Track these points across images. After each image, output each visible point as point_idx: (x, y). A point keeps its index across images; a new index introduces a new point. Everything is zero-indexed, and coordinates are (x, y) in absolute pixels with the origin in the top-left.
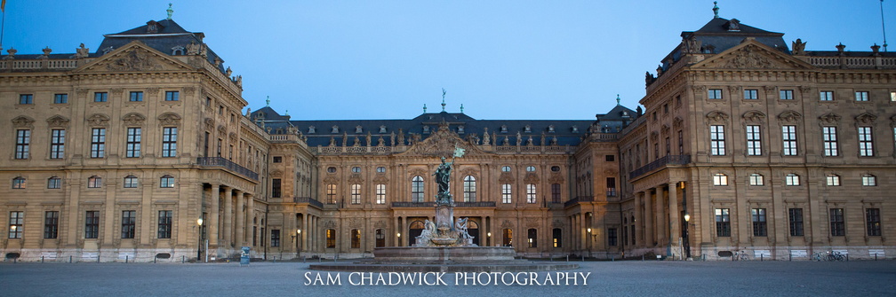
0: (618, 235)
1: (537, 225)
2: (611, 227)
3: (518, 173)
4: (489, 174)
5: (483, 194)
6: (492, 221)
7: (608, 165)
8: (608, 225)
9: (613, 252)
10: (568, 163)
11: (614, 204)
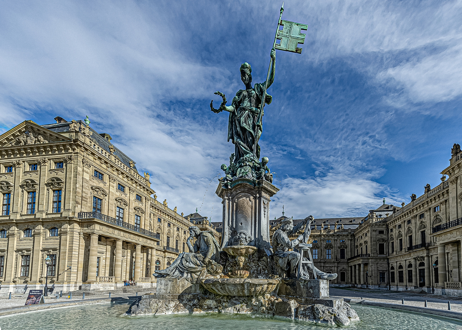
0: (386, 276)
1: (331, 270)
2: (381, 271)
3: (321, 244)
7: (380, 236)
8: (379, 270)
9: (383, 286)
10: (350, 238)
11: (384, 259)
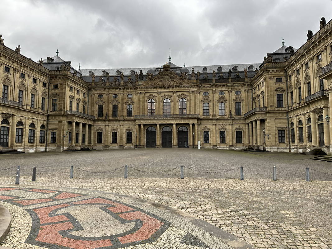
0: (286, 135)
1: (225, 129)
2: (280, 129)
3: (213, 96)
4: (195, 97)
5: (191, 109)
6: (196, 126)
7: (277, 85)
8: (278, 128)
9: (282, 148)
10: (247, 89)
11: (283, 112)
